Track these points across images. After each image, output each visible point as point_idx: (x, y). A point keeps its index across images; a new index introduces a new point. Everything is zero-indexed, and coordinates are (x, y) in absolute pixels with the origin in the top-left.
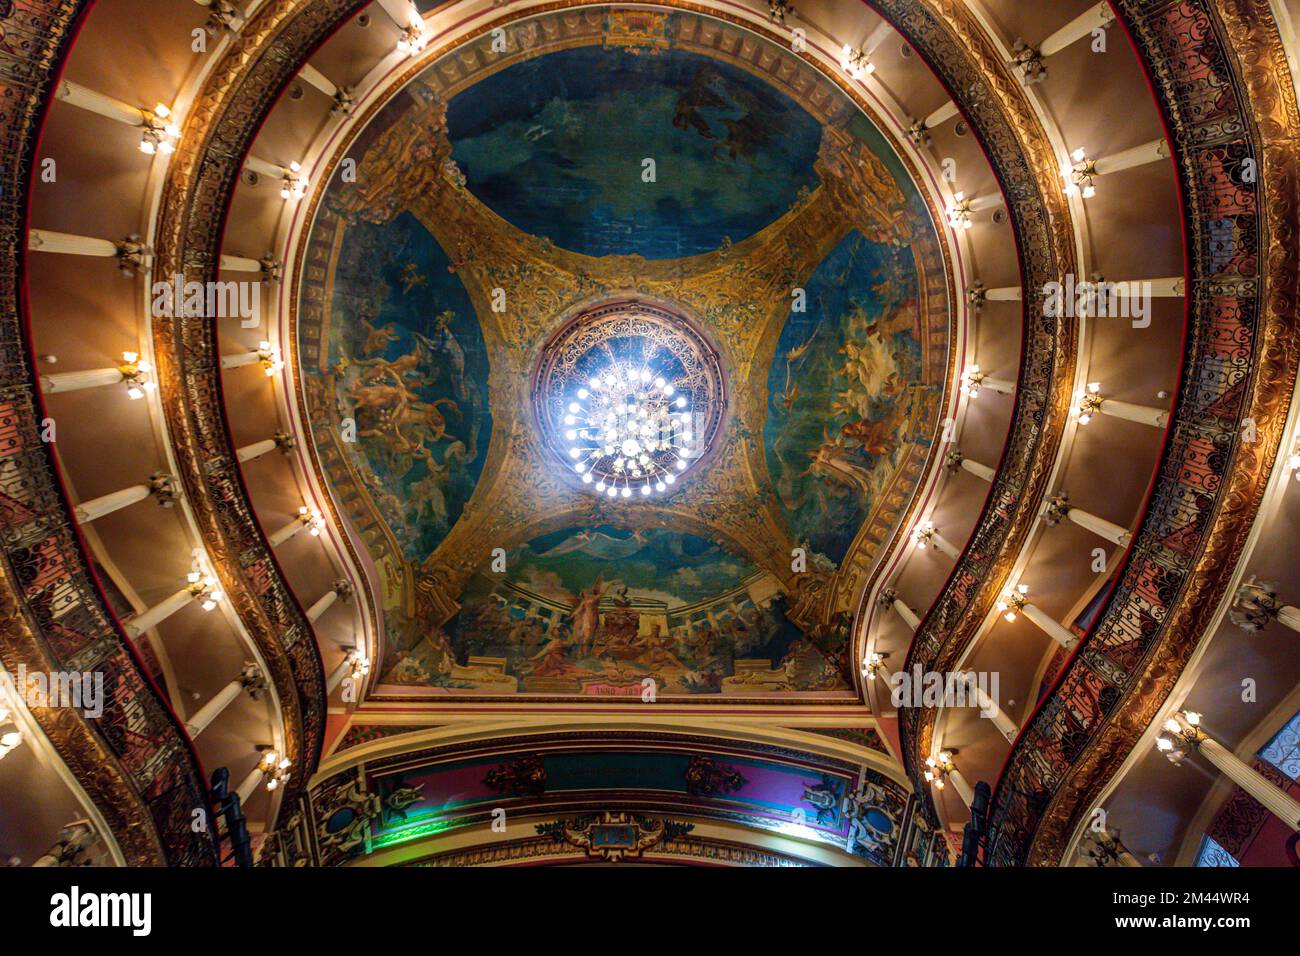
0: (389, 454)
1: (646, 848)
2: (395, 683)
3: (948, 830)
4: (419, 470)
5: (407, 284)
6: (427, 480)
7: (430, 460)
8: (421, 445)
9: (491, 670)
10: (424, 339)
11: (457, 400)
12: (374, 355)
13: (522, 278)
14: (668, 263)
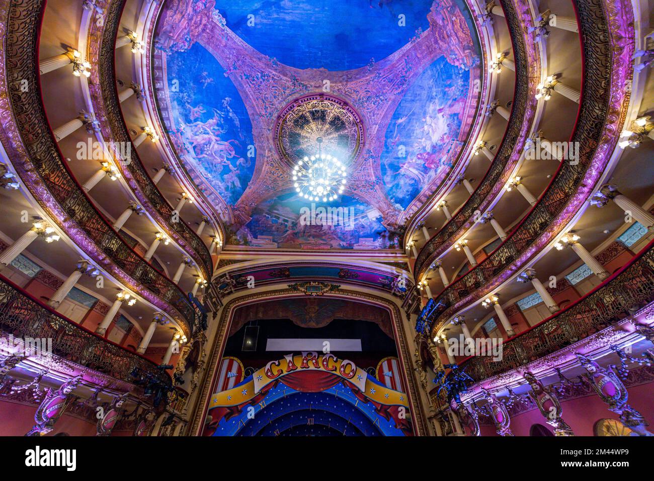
0: (212, 164)
1: (325, 292)
2: (232, 244)
3: (423, 297)
4: (226, 170)
5: (204, 84)
6: (230, 173)
7: (231, 166)
8: (225, 160)
9: (267, 240)
10: (218, 112)
11: (238, 140)
12: (196, 120)
13: (264, 80)
14: (340, 74)
